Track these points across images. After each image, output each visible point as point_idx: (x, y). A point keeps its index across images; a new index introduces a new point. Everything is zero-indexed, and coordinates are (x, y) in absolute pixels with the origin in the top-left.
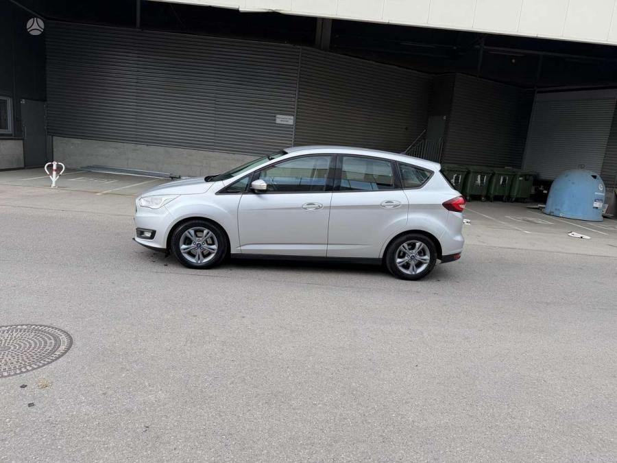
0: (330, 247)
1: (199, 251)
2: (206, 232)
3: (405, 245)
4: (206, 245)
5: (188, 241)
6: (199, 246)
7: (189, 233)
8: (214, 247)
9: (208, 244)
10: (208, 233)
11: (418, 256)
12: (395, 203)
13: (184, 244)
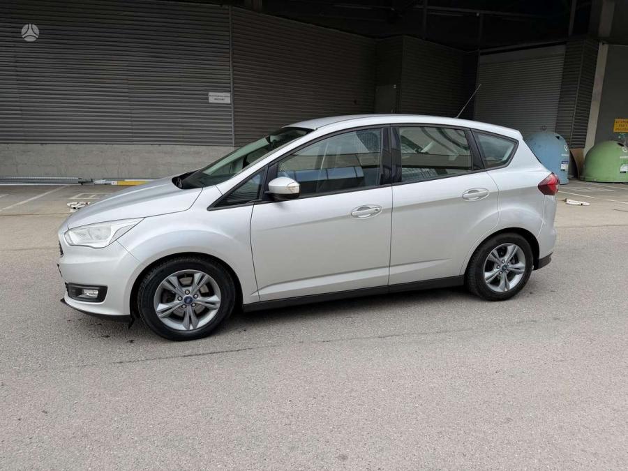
0: (394, 271)
1: (189, 310)
2: (197, 276)
3: (494, 251)
4: (200, 298)
5: (168, 296)
6: (189, 301)
7: (169, 282)
8: (215, 298)
9: (204, 295)
10: (202, 278)
11: (511, 266)
12: (481, 192)
13: (162, 302)
